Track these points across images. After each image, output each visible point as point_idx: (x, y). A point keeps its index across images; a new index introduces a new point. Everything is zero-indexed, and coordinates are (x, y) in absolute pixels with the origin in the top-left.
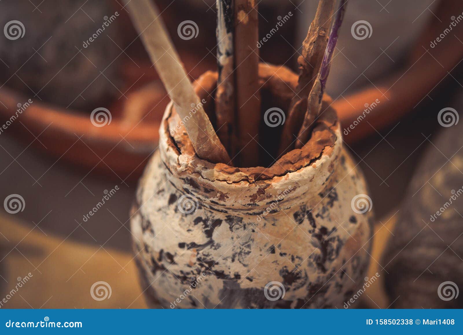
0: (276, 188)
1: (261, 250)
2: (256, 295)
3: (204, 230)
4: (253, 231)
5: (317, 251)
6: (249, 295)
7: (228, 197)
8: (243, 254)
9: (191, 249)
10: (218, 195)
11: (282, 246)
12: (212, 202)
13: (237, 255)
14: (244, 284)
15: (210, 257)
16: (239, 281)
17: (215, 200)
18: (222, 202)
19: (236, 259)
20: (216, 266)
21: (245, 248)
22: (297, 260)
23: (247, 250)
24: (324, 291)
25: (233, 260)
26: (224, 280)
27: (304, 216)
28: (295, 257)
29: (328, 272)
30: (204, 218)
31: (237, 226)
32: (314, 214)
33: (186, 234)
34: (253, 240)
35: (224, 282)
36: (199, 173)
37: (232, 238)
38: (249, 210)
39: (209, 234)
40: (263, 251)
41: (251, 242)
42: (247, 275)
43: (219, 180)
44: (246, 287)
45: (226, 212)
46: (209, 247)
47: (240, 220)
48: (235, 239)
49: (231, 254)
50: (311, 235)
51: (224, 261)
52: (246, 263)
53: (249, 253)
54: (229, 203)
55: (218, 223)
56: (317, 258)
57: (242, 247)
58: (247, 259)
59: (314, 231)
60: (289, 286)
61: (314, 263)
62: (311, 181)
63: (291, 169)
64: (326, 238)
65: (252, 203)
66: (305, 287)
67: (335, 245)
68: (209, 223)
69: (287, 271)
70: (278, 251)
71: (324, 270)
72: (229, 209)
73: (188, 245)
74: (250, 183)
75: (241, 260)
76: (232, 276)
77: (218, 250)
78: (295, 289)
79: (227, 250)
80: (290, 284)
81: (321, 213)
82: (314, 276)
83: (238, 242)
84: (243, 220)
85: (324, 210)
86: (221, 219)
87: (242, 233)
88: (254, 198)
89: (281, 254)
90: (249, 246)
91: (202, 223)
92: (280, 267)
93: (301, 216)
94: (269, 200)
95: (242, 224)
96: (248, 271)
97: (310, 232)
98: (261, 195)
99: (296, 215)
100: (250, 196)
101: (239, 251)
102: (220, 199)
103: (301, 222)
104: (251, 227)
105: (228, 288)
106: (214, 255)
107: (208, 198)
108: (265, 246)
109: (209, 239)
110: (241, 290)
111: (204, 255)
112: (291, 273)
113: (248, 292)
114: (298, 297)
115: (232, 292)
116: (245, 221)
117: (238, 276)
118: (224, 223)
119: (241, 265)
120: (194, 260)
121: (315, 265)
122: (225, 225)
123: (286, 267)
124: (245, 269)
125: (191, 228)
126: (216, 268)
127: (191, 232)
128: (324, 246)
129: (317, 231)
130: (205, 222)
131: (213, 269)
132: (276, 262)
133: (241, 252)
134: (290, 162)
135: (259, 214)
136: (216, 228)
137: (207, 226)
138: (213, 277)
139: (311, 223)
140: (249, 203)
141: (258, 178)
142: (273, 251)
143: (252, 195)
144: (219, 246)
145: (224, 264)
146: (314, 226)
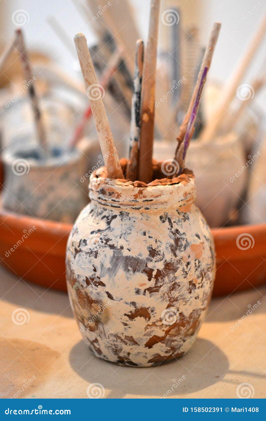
0: (149, 190)
1: (137, 233)
2: (132, 261)
3: (106, 222)
4: (135, 222)
5: (172, 242)
6: (128, 261)
7: (121, 196)
8: (127, 234)
9: (98, 234)
10: (116, 195)
11: (150, 232)
12: (113, 200)
13: (123, 234)
14: (125, 253)
15: (108, 236)
16: (123, 251)
17: (114, 199)
18: (117, 200)
19: (122, 237)
20: (110, 241)
21: (128, 231)
22: (158, 243)
23: (129, 232)
24: (175, 270)
25: (120, 238)
26: (114, 250)
27: (166, 219)
28: (158, 240)
29: (178, 258)
30: (107, 216)
31: (126, 218)
32: (172, 221)
33: (96, 225)
34: (133, 227)
35: (114, 252)
36: (107, 183)
37: (122, 225)
38: (133, 205)
39: (109, 223)
40: (139, 233)
41: (132, 228)
42: (128, 247)
43: (117, 185)
44: (126, 255)
45: (119, 207)
46: (108, 230)
47: (128, 214)
48: (123, 225)
49: (119, 234)
50: (169, 231)
51: (115, 238)
52: (127, 239)
53: (131, 233)
54: (121, 200)
55: (115, 217)
56: (171, 246)
57: (126, 230)
58: (128, 237)
59: (171, 229)
60: (153, 259)
61: (169, 248)
62: (171, 193)
63: (159, 184)
64: (178, 236)
65: (135, 200)
66: (163, 261)
67: (184, 243)
68: (110, 218)
69: (152, 248)
70: (147, 235)
71: (175, 255)
72: (122, 204)
73: (96, 232)
74: (134, 187)
75: (125, 238)
76: (119, 248)
77: (113, 232)
78: (156, 261)
79: (117, 232)
80: (153, 257)
81: (177, 222)
82: (169, 257)
83: (124, 227)
84: (129, 215)
85: (179, 221)
86: (117, 215)
87: (128, 222)
88: (136, 196)
89: (149, 237)
90: (131, 230)
91: (106, 218)
92: (148, 245)
93: (164, 219)
94: (145, 199)
95: (128, 218)
96: (129, 245)
97: (169, 229)
98: (141, 195)
99: (161, 218)
100: (134, 196)
101: (124, 232)
102: (117, 198)
103: (164, 222)
104: (133, 219)
105: (116, 255)
106: (110, 235)
107: (110, 198)
108: (140, 231)
109: (108, 226)
110: (123, 257)
111: (104, 236)
112: (155, 250)
113: (127, 258)
114: (157, 268)
115: (118, 259)
116: (130, 215)
117: (122, 248)
118: (118, 217)
119: (125, 240)
120: (98, 239)
121: (170, 250)
122: (119, 218)
123: (151, 245)
124: (127, 243)
125: (99, 222)
126: (110, 243)
127: (99, 224)
128: (177, 241)
129: (173, 230)
130: (107, 217)
131: (108, 243)
132: (145, 241)
133: (125, 233)
134: (160, 182)
135: (138, 209)
136: (113, 220)
137: (108, 219)
138: (108, 248)
139: (170, 225)
140: (133, 200)
141: (139, 186)
142: (145, 234)
143: (135, 194)
144: (113, 229)
145: (115, 240)
146: (172, 227)
